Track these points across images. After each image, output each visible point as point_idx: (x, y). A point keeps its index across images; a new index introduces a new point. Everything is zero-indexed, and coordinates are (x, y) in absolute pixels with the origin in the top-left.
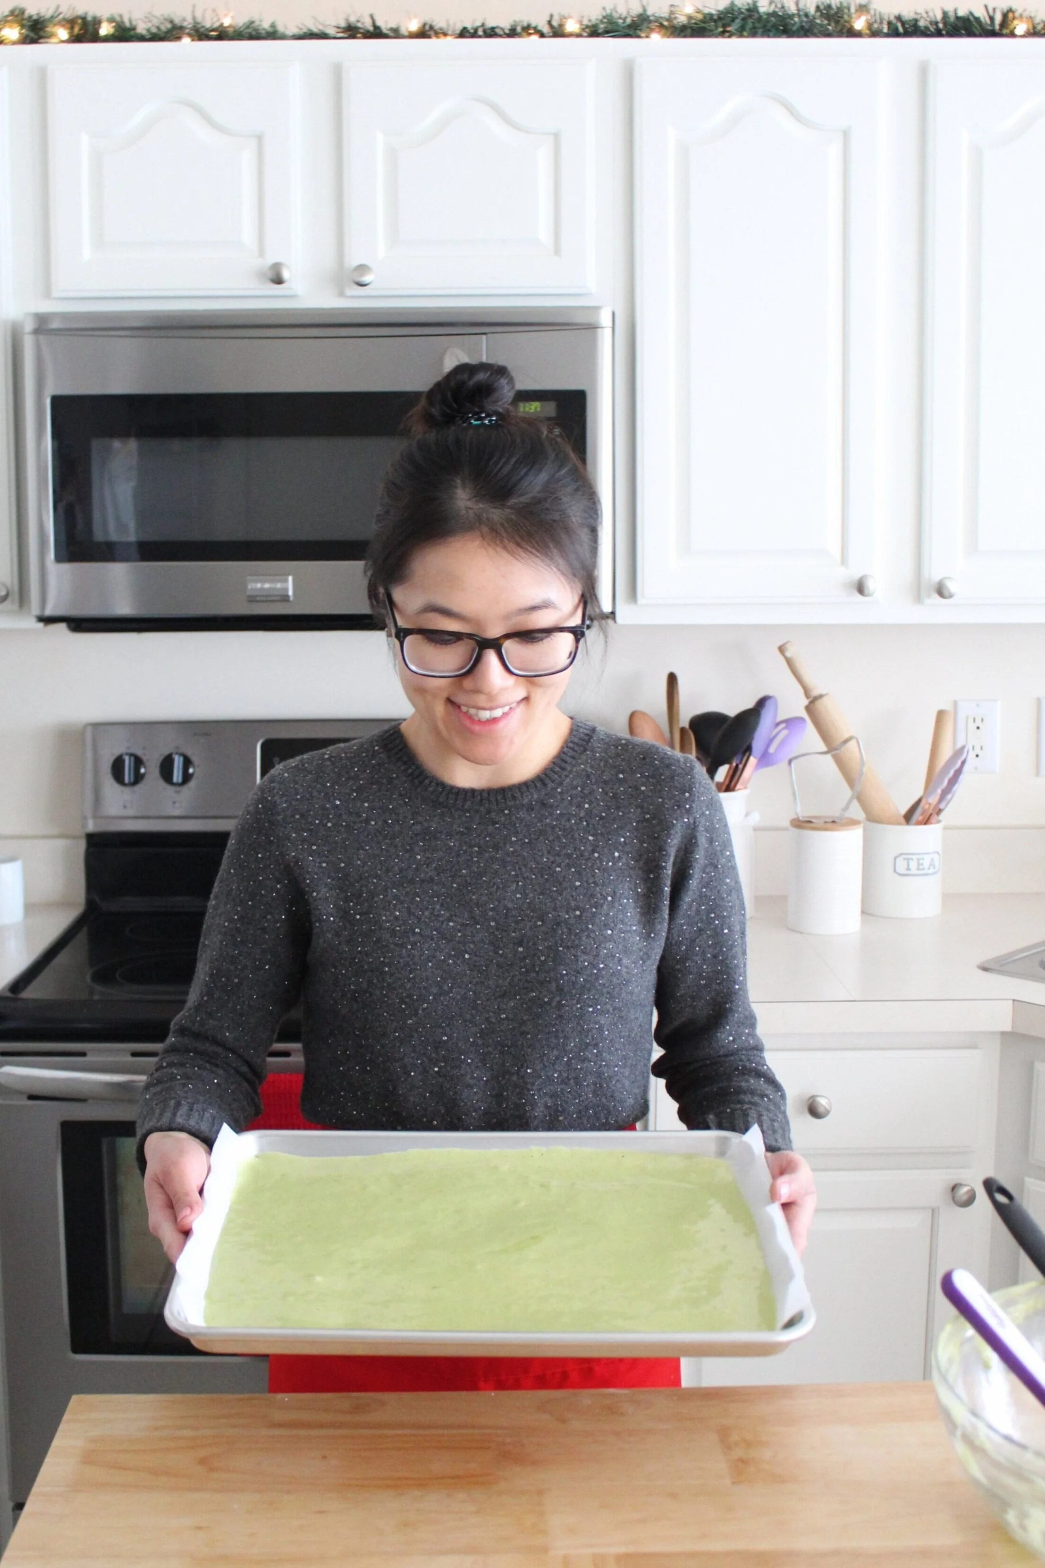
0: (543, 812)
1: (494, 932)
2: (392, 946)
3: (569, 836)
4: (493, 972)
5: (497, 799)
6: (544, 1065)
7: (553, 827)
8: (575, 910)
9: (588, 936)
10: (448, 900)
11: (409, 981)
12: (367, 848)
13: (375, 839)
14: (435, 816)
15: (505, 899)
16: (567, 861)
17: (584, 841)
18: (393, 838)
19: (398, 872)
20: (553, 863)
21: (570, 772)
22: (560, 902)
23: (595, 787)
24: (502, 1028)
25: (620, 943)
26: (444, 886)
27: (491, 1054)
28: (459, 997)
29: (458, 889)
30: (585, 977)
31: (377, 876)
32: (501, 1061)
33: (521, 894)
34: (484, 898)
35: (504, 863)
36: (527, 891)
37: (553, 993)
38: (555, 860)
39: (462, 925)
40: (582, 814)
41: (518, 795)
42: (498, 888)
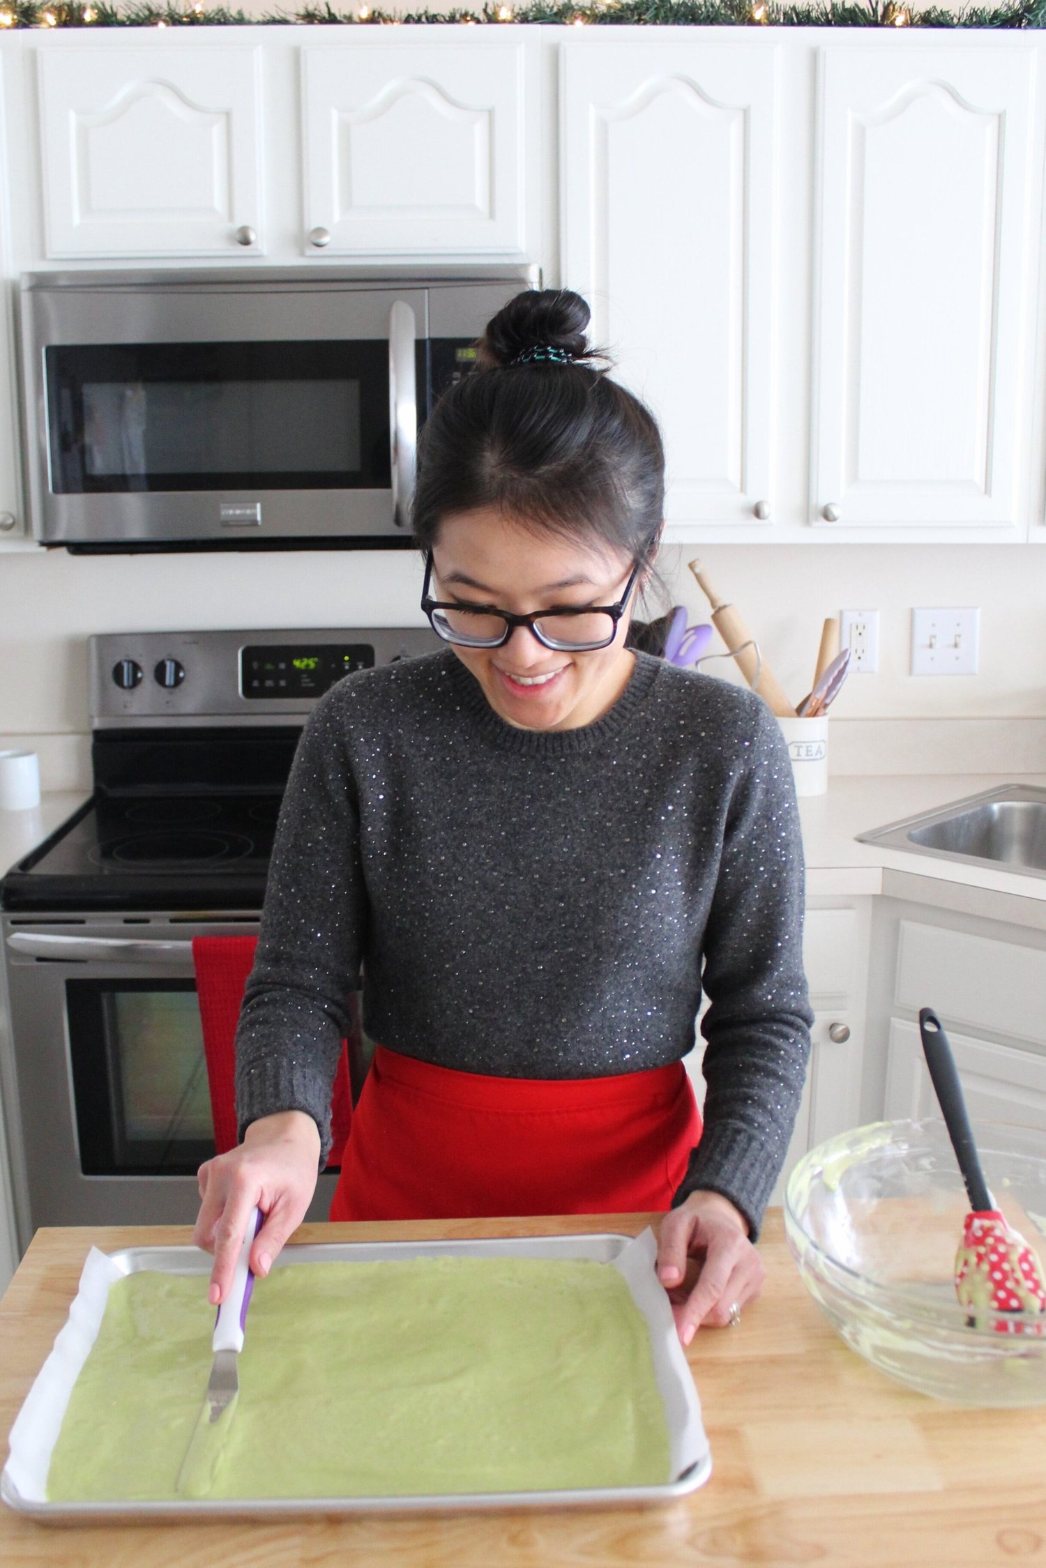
0: (599, 762)
1: (536, 885)
2: (434, 893)
3: (624, 789)
4: (532, 925)
5: (553, 746)
6: (578, 1016)
7: (608, 779)
8: (620, 868)
9: (630, 897)
10: (494, 848)
11: (448, 928)
12: (422, 784)
13: (432, 776)
14: (491, 758)
15: (551, 852)
16: (619, 816)
17: (639, 794)
18: (450, 776)
19: (449, 813)
20: (604, 817)
21: (629, 720)
22: (606, 858)
23: (654, 735)
24: (538, 978)
25: (663, 902)
26: (492, 832)
27: (527, 1002)
28: (497, 946)
29: (506, 837)
30: (624, 937)
31: (428, 816)
32: (535, 1010)
33: (568, 847)
34: (531, 849)
35: (554, 812)
36: (575, 846)
37: (591, 951)
38: (606, 814)
39: (506, 875)
40: (639, 765)
41: (575, 743)
42: (546, 840)
